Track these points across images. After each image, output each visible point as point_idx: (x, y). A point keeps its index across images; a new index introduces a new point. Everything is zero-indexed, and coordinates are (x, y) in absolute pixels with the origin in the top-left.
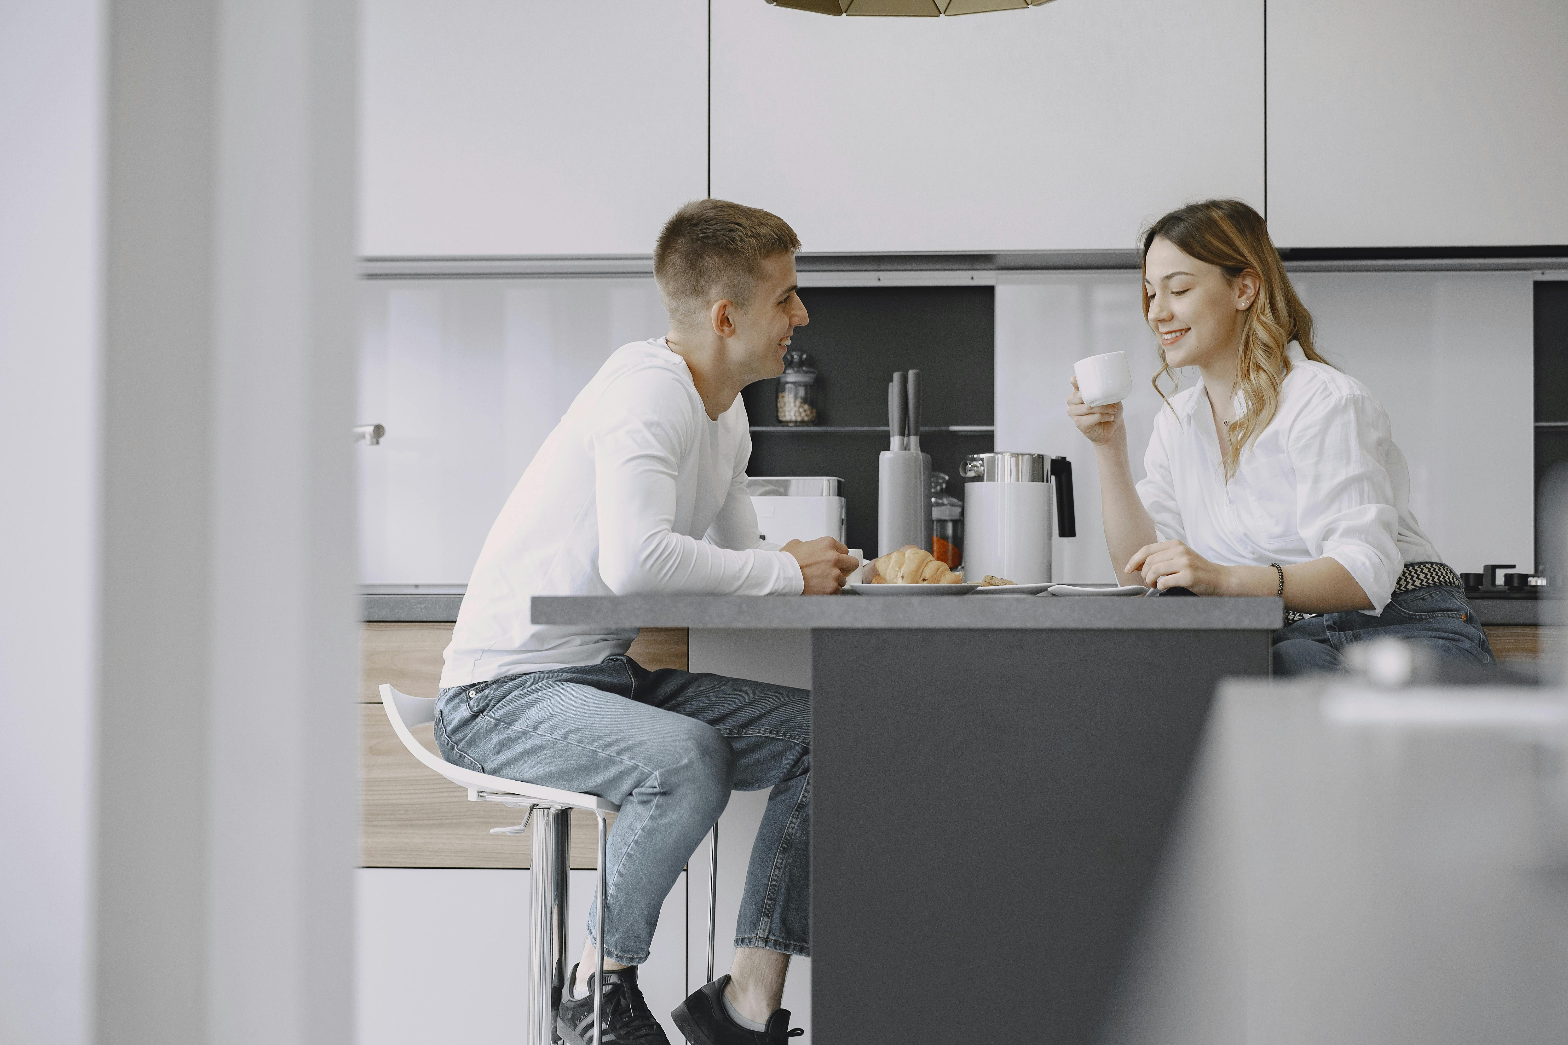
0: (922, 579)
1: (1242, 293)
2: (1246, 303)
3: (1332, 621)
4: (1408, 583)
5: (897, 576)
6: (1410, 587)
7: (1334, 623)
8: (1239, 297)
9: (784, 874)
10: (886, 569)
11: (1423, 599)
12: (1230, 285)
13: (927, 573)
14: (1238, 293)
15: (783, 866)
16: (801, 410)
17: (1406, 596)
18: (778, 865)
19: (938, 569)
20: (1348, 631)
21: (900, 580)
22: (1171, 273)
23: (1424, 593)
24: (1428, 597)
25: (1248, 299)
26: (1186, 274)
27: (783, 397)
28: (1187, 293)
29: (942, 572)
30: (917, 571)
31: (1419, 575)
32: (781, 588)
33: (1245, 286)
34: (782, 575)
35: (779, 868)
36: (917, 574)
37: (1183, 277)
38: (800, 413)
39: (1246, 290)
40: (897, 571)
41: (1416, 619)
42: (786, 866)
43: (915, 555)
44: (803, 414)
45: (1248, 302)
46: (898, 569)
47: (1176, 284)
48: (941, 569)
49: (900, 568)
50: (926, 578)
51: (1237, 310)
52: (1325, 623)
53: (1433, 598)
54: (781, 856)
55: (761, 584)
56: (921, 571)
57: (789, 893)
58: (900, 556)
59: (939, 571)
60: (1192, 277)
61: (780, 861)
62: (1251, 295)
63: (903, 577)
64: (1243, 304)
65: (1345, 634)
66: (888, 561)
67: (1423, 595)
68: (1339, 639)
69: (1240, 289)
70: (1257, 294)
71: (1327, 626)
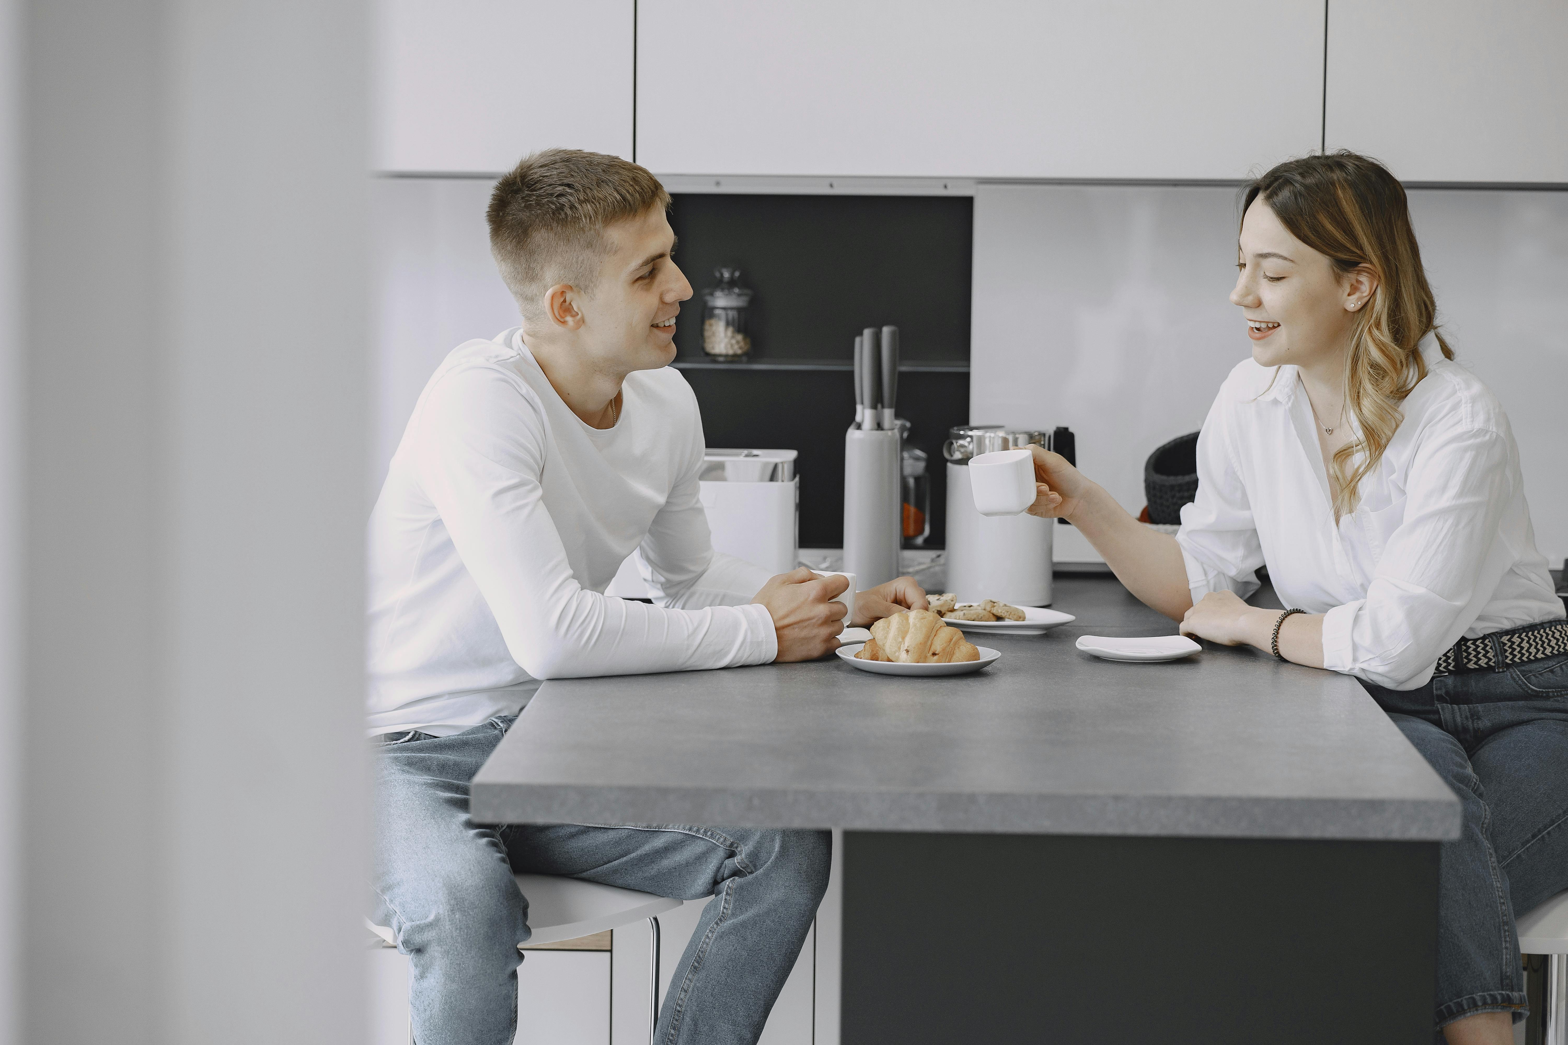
0: (931, 653)
1: (1354, 289)
2: (1356, 304)
3: (1444, 690)
4: (1538, 650)
5: (899, 648)
6: (1540, 656)
7: (1447, 693)
8: (1349, 295)
9: (690, 999)
10: (886, 638)
11: (1552, 671)
12: (1338, 280)
13: (938, 646)
14: (1348, 290)
15: (690, 989)
16: (734, 341)
17: (1533, 666)
18: (685, 987)
19: (951, 640)
20: (1463, 704)
21: (903, 655)
22: (1267, 252)
23: (1554, 663)
24: (1558, 670)
25: (1359, 299)
26: (1285, 259)
27: (711, 325)
28: (1284, 280)
29: (956, 643)
30: (926, 643)
31: (1550, 641)
32: (745, 656)
33: (1358, 281)
34: (748, 640)
35: (686, 991)
36: (925, 649)
37: (1280, 262)
38: (732, 345)
39: (1359, 286)
40: (900, 643)
41: (1542, 696)
42: (693, 990)
43: (922, 621)
44: (736, 347)
45: (1359, 303)
46: (900, 640)
47: (1271, 266)
48: (954, 640)
49: (903, 638)
50: (937, 652)
51: (1346, 310)
52: (1434, 691)
53: (1563, 671)
54: (690, 976)
55: (722, 653)
56: (929, 642)
57: (696, 1025)
58: (903, 620)
59: (952, 642)
60: (1291, 264)
61: (687, 982)
62: (1365, 294)
63: (907, 651)
64: (1352, 304)
65: (1459, 709)
66: (888, 627)
67: (1553, 666)
68: (1452, 714)
69: (1352, 285)
70: (1373, 294)
71: (1437, 695)
